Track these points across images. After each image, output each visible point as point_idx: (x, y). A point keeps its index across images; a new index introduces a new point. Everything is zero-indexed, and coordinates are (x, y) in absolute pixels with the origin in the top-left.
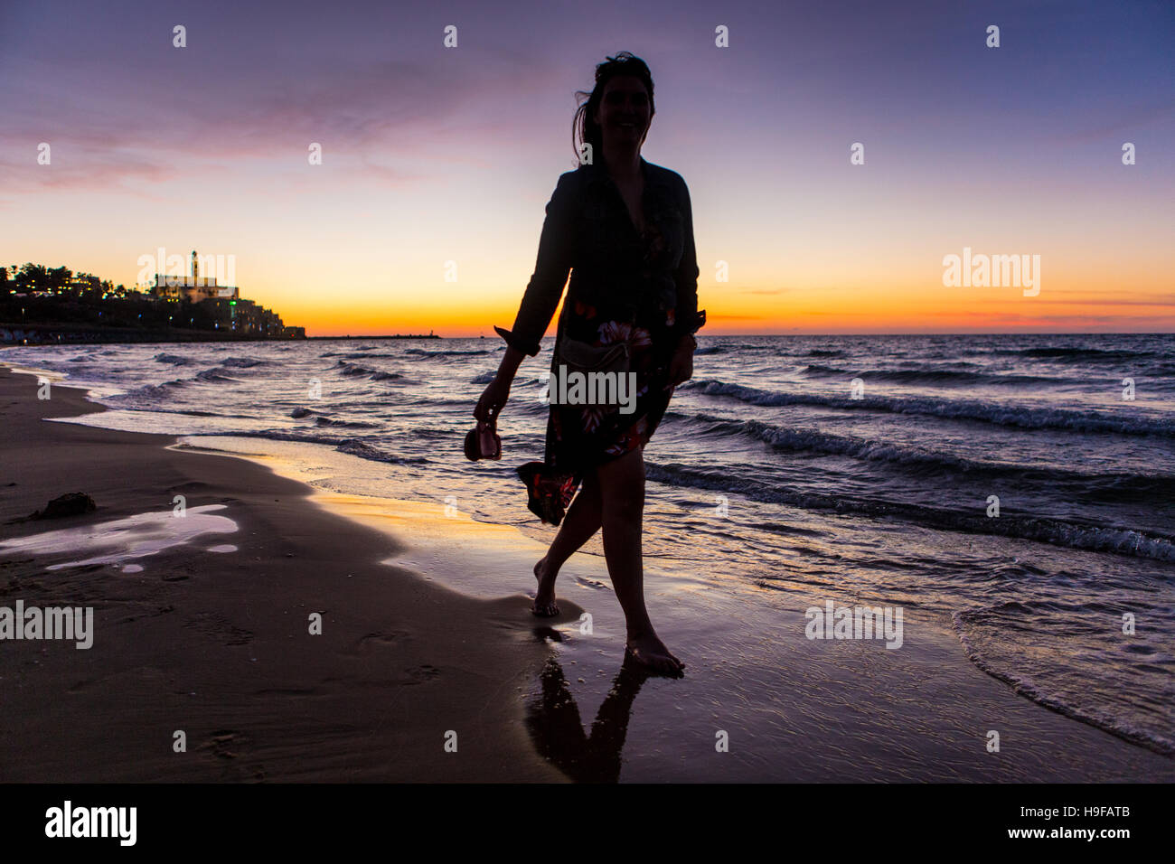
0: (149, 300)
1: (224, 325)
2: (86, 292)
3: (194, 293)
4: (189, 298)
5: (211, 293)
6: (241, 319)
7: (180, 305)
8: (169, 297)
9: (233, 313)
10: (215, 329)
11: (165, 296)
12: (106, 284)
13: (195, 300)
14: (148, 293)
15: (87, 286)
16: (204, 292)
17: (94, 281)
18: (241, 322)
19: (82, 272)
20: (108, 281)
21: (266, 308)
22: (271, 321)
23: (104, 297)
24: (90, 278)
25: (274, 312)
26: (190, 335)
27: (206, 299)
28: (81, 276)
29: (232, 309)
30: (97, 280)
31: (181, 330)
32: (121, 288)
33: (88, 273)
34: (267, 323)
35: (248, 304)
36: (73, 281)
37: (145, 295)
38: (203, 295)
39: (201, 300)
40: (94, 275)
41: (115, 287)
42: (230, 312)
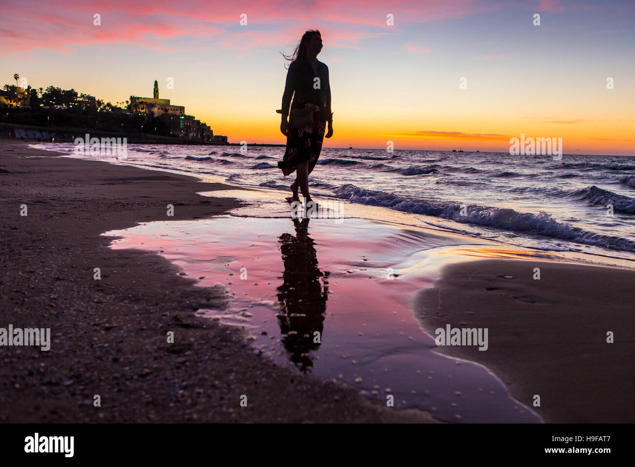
0: (127, 113)
1: (176, 133)
2: (87, 107)
3: (155, 110)
4: (153, 113)
5: (166, 110)
6: (188, 129)
7: (146, 118)
8: (140, 112)
9: (181, 125)
10: (170, 135)
11: (136, 111)
12: (98, 102)
13: (156, 115)
14: (126, 109)
15: (88, 102)
16: (162, 109)
17: (92, 99)
18: (187, 131)
19: (84, 94)
20: (100, 100)
21: (202, 122)
22: (206, 131)
23: (98, 111)
24: (89, 98)
25: (208, 125)
26: (154, 139)
27: (163, 114)
28: (82, 96)
29: (181, 122)
30: (93, 99)
31: (149, 136)
32: (109, 105)
33: (87, 94)
34: (203, 133)
35: (190, 118)
36: (78, 99)
37: (124, 110)
38: (162, 112)
39: (160, 115)
40: (91, 95)
41: (106, 104)
42: (179, 124)
